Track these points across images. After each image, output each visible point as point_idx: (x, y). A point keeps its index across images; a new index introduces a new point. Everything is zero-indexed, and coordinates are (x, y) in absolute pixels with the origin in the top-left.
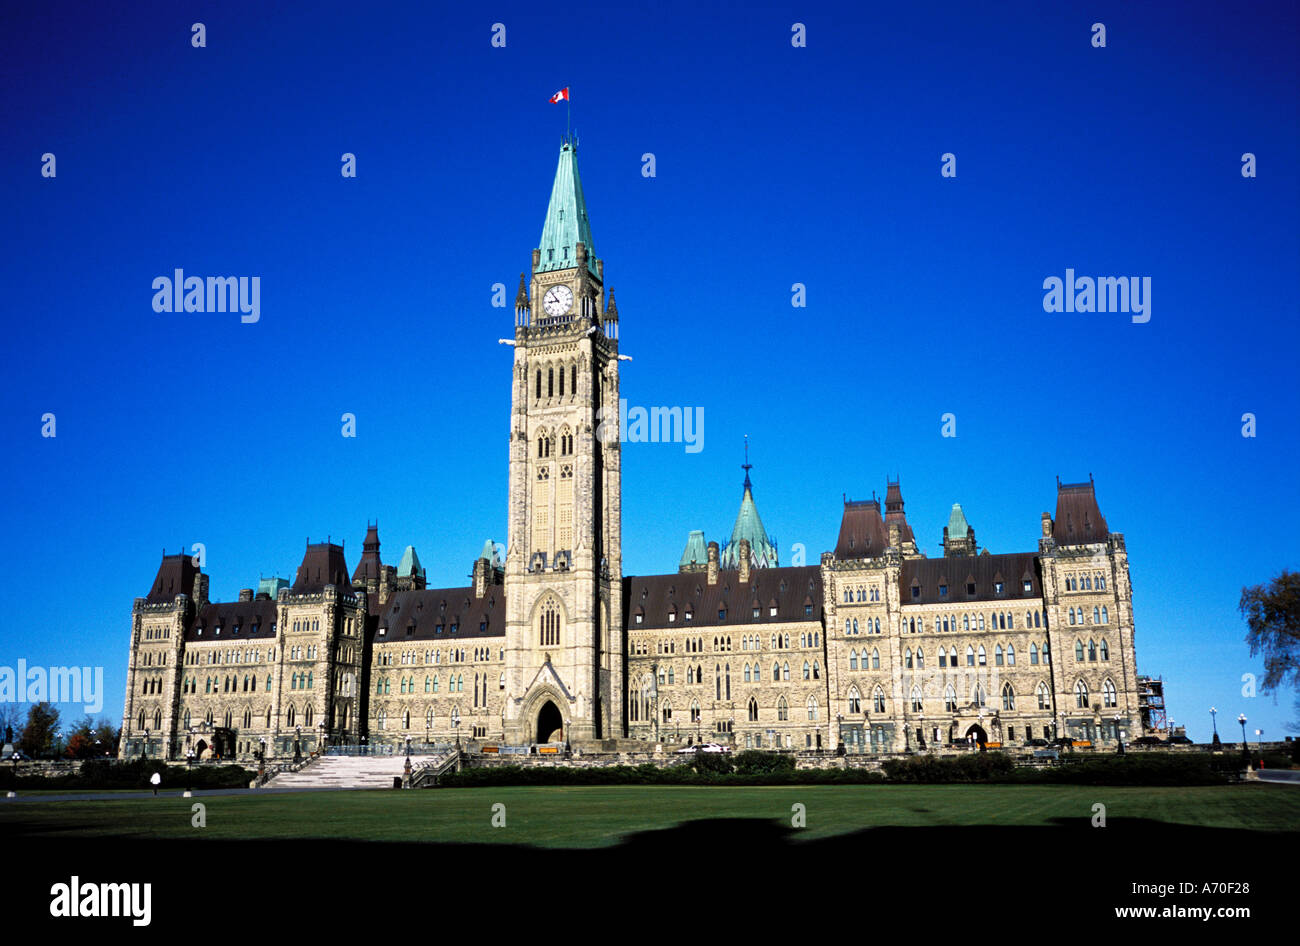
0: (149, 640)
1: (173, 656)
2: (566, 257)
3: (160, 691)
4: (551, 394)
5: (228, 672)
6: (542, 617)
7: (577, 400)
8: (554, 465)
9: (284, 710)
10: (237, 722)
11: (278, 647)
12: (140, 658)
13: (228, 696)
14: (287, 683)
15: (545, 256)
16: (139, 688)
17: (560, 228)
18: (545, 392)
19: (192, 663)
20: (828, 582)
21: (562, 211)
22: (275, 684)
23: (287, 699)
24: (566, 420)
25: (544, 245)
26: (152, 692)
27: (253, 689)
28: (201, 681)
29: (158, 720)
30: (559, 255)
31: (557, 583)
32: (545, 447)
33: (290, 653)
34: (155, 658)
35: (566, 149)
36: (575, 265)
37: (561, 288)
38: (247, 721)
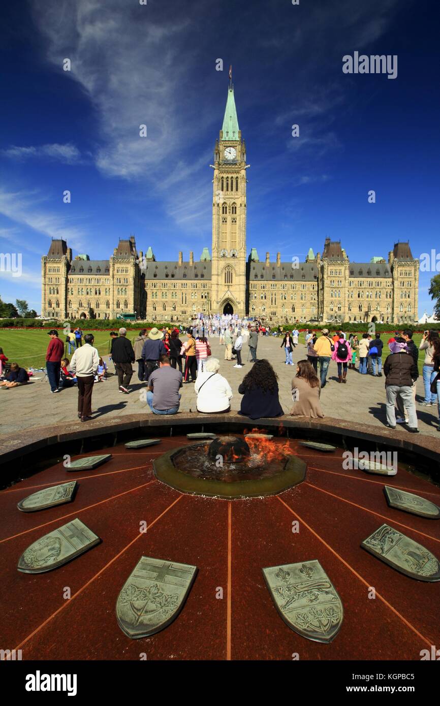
0: (50, 273)
1: (63, 280)
2: (234, 136)
3: (58, 293)
4: (227, 190)
5: (88, 287)
6: (226, 273)
7: (239, 193)
8: (229, 217)
9: (115, 303)
10: (93, 306)
11: (112, 279)
12: (47, 280)
13: (88, 296)
14: (116, 292)
15: (224, 135)
16: (48, 292)
17: (231, 123)
18: (225, 189)
19: (71, 283)
20: (327, 268)
21: (231, 117)
22: (111, 292)
23: (117, 298)
24: (234, 201)
25: (224, 129)
26: (54, 293)
27: (100, 294)
28: (76, 290)
29: (58, 305)
30: (231, 134)
31: (232, 262)
32: (224, 210)
33: (116, 281)
34: (54, 280)
35: (231, 91)
36: (238, 140)
37: (232, 148)
38: (98, 305)
